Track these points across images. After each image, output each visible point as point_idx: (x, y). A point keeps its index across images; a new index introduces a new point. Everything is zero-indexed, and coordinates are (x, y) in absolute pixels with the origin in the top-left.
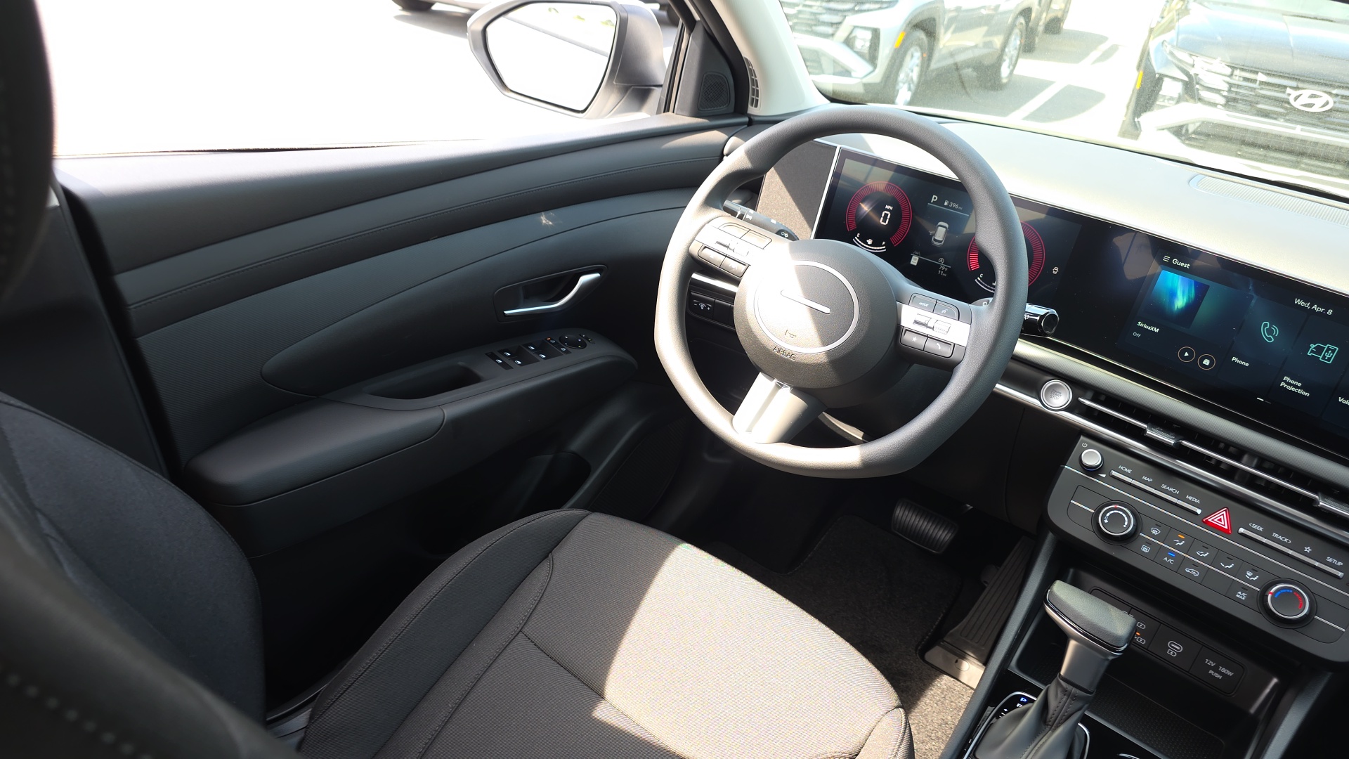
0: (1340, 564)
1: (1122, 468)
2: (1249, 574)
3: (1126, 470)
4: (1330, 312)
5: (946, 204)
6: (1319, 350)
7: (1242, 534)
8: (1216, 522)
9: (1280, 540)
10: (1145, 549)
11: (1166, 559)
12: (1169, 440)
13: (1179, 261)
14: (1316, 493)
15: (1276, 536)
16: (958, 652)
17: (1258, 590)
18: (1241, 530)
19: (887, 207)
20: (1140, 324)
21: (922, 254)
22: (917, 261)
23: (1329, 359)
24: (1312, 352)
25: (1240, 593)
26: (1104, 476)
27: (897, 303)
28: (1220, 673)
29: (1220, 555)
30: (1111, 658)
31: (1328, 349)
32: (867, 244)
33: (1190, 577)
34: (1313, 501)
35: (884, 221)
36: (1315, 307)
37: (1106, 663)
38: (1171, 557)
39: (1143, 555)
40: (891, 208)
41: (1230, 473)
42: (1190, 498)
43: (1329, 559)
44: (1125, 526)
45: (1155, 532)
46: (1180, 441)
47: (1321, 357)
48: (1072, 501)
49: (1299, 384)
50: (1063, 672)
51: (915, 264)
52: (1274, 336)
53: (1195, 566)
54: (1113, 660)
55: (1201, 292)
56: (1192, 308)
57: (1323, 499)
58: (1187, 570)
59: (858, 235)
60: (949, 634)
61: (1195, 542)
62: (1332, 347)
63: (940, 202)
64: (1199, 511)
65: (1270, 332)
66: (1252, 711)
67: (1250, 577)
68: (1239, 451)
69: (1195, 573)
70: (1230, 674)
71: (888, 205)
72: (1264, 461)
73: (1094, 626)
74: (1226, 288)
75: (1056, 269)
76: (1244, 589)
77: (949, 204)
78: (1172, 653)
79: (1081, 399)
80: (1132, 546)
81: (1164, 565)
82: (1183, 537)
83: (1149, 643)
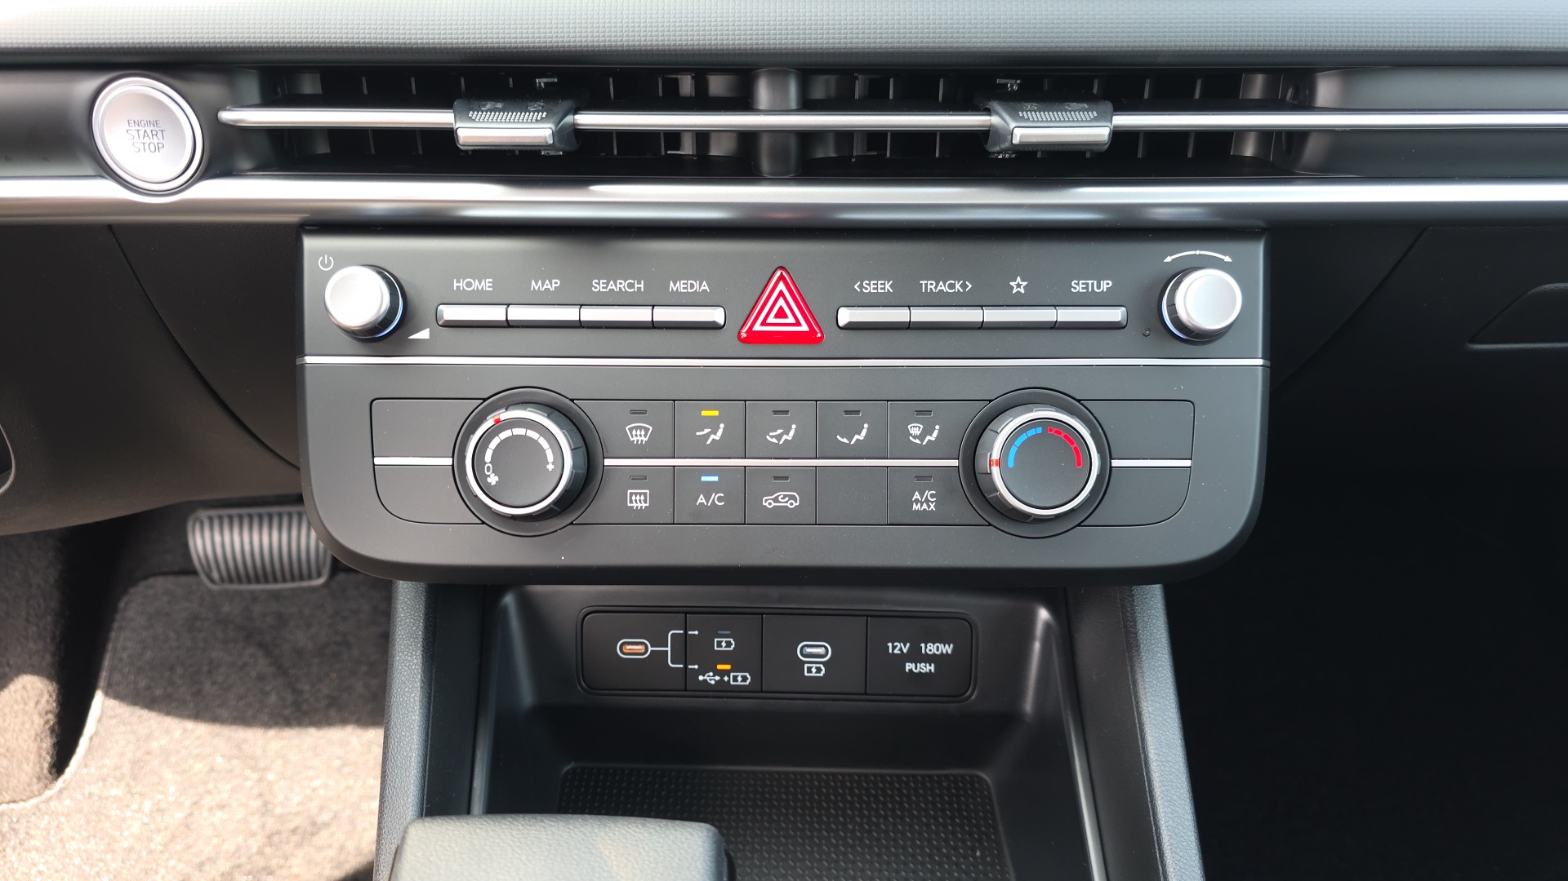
0: (1106, 285)
1: (462, 284)
2: (915, 430)
3: (476, 284)
7: (852, 327)
8: (775, 325)
9: (943, 295)
10: (638, 500)
11: (701, 500)
14: (988, 111)
15: (929, 285)
17: (955, 463)
18: (845, 316)
25: (917, 496)
26: (424, 334)
28: (928, 659)
29: (826, 413)
33: (781, 520)
38: (708, 489)
39: (640, 520)
42: (677, 287)
43: (1078, 287)
44: (550, 467)
45: (639, 436)
46: (569, 119)
53: (781, 477)
57: (1015, 117)
58: (768, 502)
61: (747, 408)
64: (718, 314)
67: (922, 437)
68: (738, 80)
69: (785, 500)
70: (947, 649)
72: (817, 77)
76: (923, 477)
78: (814, 670)
79: (227, 116)
80: (600, 507)
81: (703, 519)
82: (716, 413)
83: (758, 677)
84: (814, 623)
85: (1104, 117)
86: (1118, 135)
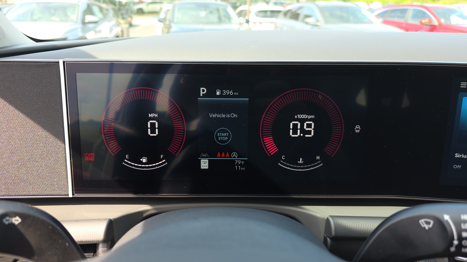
5: (218, 93)
19: (151, 115)
20: (457, 156)
21: (210, 154)
22: (207, 164)
32: (142, 163)
35: (153, 132)
40: (156, 115)
51: (207, 168)
59: (127, 156)
63: (211, 93)
71: (151, 112)
75: (358, 127)
77: (222, 92)
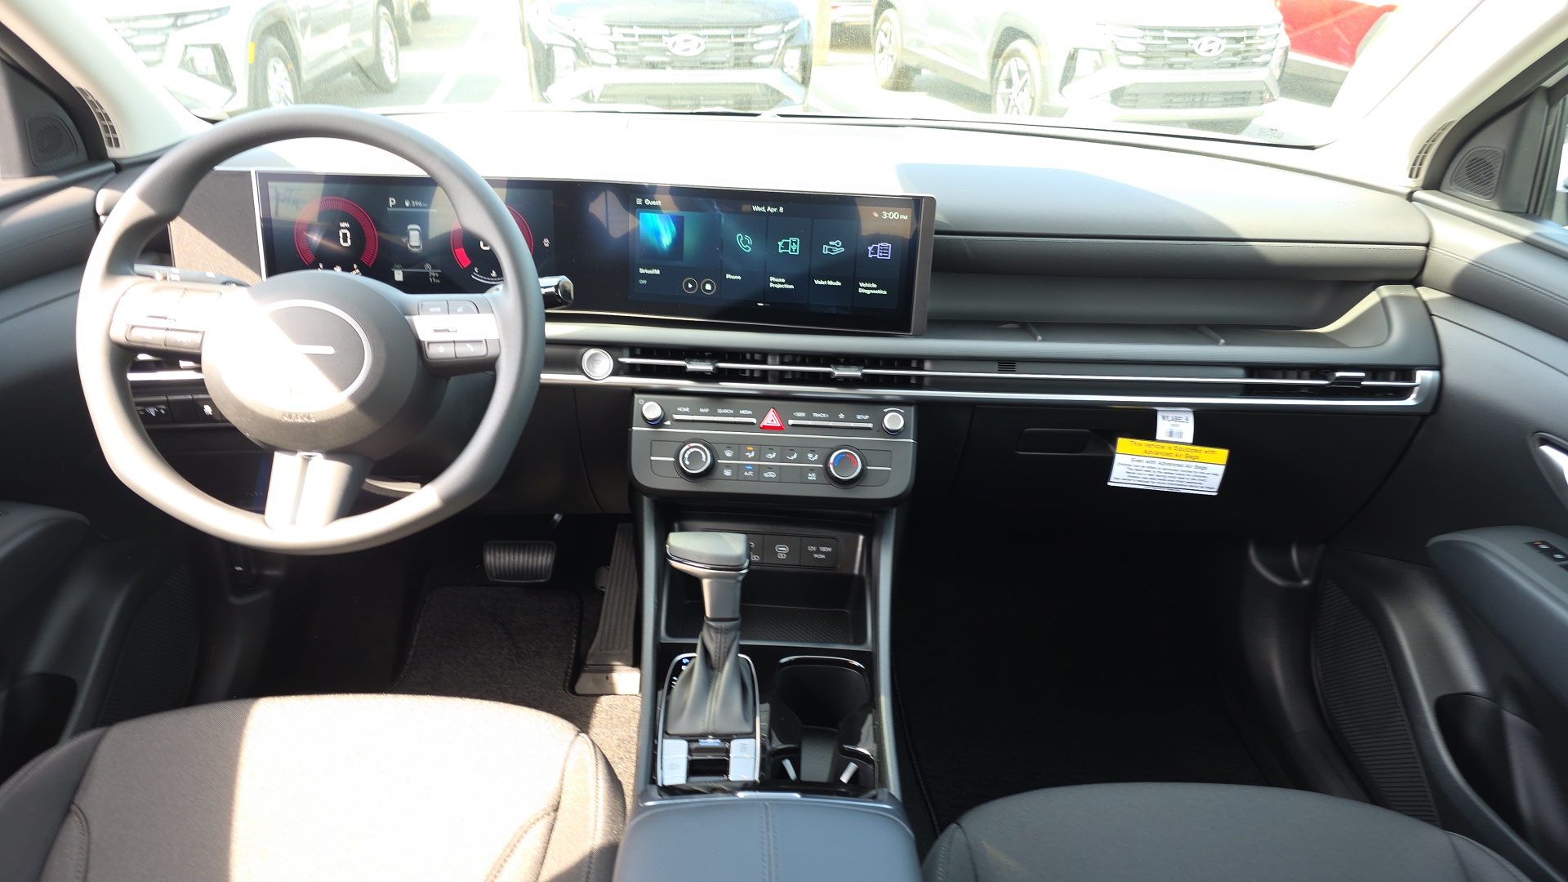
0: (866, 417)
1: (680, 409)
2: (810, 456)
3: (684, 409)
4: (781, 210)
5: (407, 204)
6: (786, 245)
7: (793, 425)
8: (770, 423)
9: (820, 418)
10: (728, 473)
11: (746, 474)
12: (706, 367)
13: (651, 200)
14: (830, 367)
15: (815, 415)
16: (604, 668)
17: (821, 466)
18: (791, 422)
19: (343, 225)
20: (642, 271)
21: (404, 266)
22: (402, 274)
23: (796, 250)
24: (782, 248)
25: (810, 475)
26: (668, 423)
27: (407, 317)
28: (822, 553)
29: (784, 450)
30: (740, 578)
31: (792, 242)
33: (770, 480)
34: (829, 374)
35: (345, 241)
36: (769, 209)
37: (739, 585)
38: (748, 471)
39: (728, 479)
40: (348, 225)
41: (764, 377)
42: (741, 412)
43: (859, 417)
44: (704, 460)
45: (729, 454)
46: (716, 365)
47: (789, 251)
48: (652, 458)
49: (783, 280)
50: (708, 613)
51: (402, 277)
52: (749, 245)
53: (770, 468)
54: (744, 580)
55: (679, 223)
56: (678, 240)
57: (836, 369)
58: (766, 475)
60: (589, 655)
61: (762, 448)
62: (794, 239)
63: (400, 204)
64: (754, 421)
65: (745, 242)
66: (856, 571)
67: (812, 458)
68: (763, 355)
69: (772, 475)
70: (829, 549)
71: (342, 222)
72: (785, 356)
73: (716, 557)
74: (697, 214)
75: (546, 241)
76: (812, 470)
77: (411, 203)
78: (782, 556)
79: (621, 360)
80: (717, 475)
81: (747, 479)
82: (751, 449)
83: (762, 557)
84: (783, 538)
85: (860, 370)
86: (864, 375)
